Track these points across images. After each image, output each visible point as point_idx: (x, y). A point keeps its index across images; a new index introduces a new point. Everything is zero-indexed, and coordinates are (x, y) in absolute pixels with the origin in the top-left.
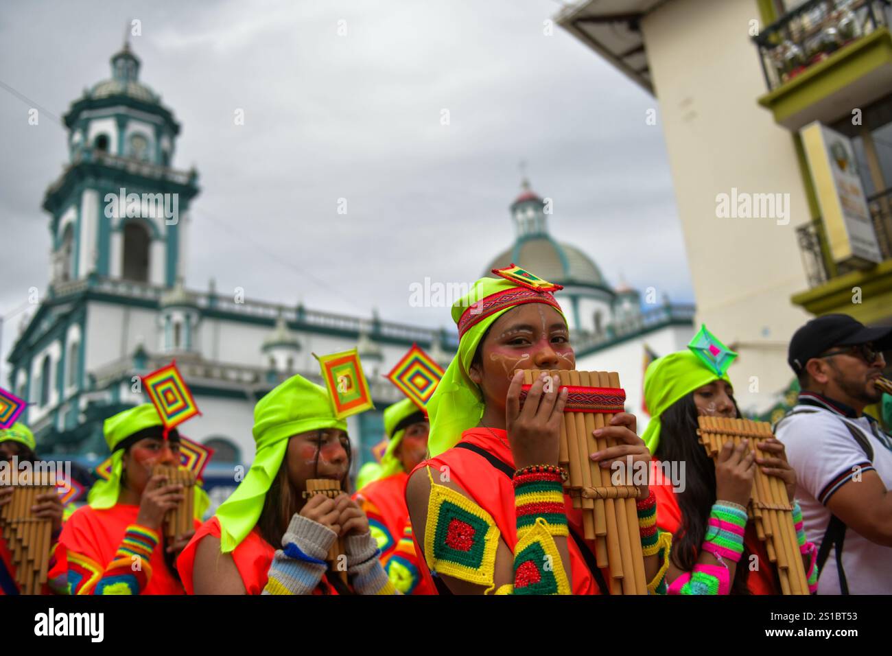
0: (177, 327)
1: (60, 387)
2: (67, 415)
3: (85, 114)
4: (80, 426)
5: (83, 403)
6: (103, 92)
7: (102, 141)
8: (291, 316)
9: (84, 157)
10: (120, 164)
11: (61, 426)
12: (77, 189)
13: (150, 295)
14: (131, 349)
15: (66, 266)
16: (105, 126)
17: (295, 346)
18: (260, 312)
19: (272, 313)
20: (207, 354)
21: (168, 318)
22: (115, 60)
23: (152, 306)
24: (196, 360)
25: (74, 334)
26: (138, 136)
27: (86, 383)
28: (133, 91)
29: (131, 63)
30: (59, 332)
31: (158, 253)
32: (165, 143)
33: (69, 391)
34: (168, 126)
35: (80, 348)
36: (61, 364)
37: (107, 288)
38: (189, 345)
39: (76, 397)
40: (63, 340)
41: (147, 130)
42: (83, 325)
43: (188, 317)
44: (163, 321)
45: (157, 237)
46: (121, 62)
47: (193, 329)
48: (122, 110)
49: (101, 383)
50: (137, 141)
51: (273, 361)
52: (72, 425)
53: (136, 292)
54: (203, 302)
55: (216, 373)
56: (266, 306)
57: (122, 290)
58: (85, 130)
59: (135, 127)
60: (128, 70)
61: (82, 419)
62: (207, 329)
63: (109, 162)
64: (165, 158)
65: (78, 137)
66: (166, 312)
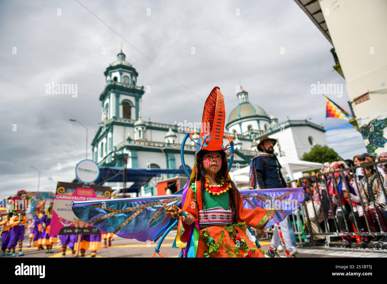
0: (140, 131)
1: (106, 151)
2: (109, 159)
3: (110, 71)
4: (113, 162)
5: (113, 155)
6: (115, 64)
7: (116, 79)
8: (174, 128)
9: (110, 83)
10: (121, 85)
11: (107, 162)
12: (109, 92)
13: (131, 122)
14: (126, 138)
15: (107, 116)
16: (116, 74)
17: (175, 136)
18: (164, 127)
19: (167, 127)
20: (149, 139)
21: (137, 129)
22: (118, 55)
23: (132, 126)
24: (146, 141)
25: (110, 135)
26: (126, 76)
27: (114, 149)
28: (124, 63)
29: (123, 56)
30: (105, 134)
31: (133, 110)
32: (134, 79)
33: (109, 152)
34: (135, 74)
35: (111, 139)
36: (106, 144)
37: (118, 121)
38: (143, 137)
39: (111, 153)
40: (107, 137)
41: (129, 75)
42: (112, 132)
43: (143, 128)
44: (135, 130)
45: (133, 106)
46: (120, 56)
47: (144, 132)
48: (121, 69)
49: (118, 149)
50: (126, 78)
51: (169, 141)
52: (110, 162)
53: (127, 122)
54: (147, 124)
55: (152, 144)
56: (166, 125)
57: (123, 121)
58: (111, 76)
59: (125, 74)
60: (122, 58)
61: (113, 159)
62: (149, 132)
63: (118, 84)
64: (134, 83)
65: (108, 78)
66: (136, 127)
